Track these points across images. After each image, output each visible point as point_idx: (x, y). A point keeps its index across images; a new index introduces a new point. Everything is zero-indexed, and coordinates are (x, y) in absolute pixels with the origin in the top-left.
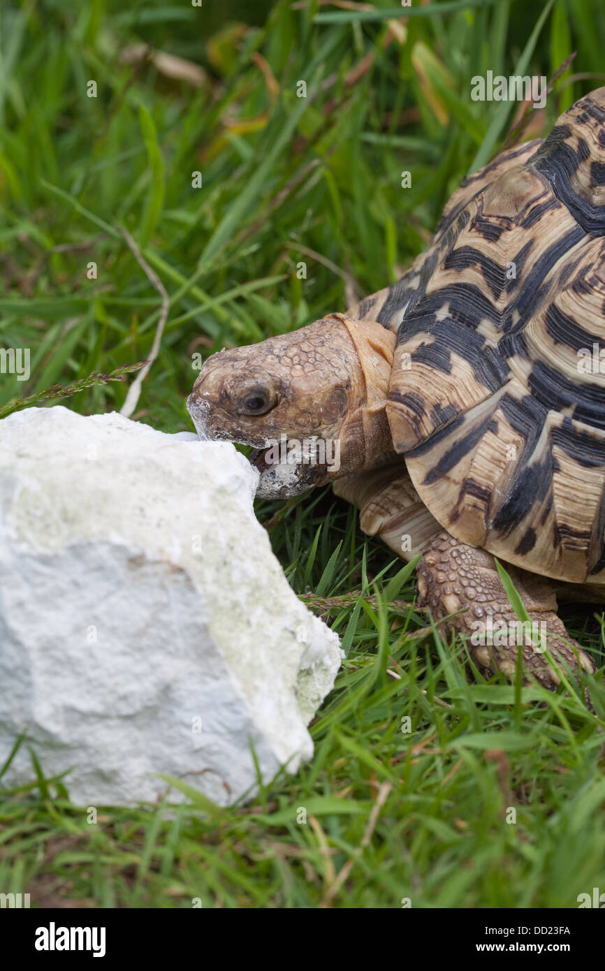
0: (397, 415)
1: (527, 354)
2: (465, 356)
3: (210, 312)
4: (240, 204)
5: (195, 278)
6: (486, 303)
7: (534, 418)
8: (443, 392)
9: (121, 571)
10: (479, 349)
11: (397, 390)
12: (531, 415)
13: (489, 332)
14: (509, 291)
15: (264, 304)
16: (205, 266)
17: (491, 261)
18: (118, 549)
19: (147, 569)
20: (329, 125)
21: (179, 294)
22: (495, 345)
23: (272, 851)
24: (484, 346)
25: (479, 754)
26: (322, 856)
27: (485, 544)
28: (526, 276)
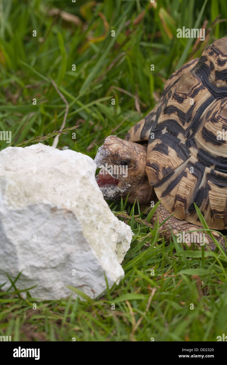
0: (150, 172)
2: (173, 148)
5: (78, 97)
6: (180, 127)
7: (200, 170)
8: (166, 162)
9: (48, 214)
10: (178, 145)
11: (149, 162)
12: (199, 169)
13: (182, 138)
14: (188, 122)
17: (180, 111)
18: (47, 206)
19: (58, 212)
20: (128, 39)
22: (184, 143)
23: (112, 314)
24: (180, 143)
25: (190, 277)
26: (131, 315)
27: (185, 219)
28: (194, 116)
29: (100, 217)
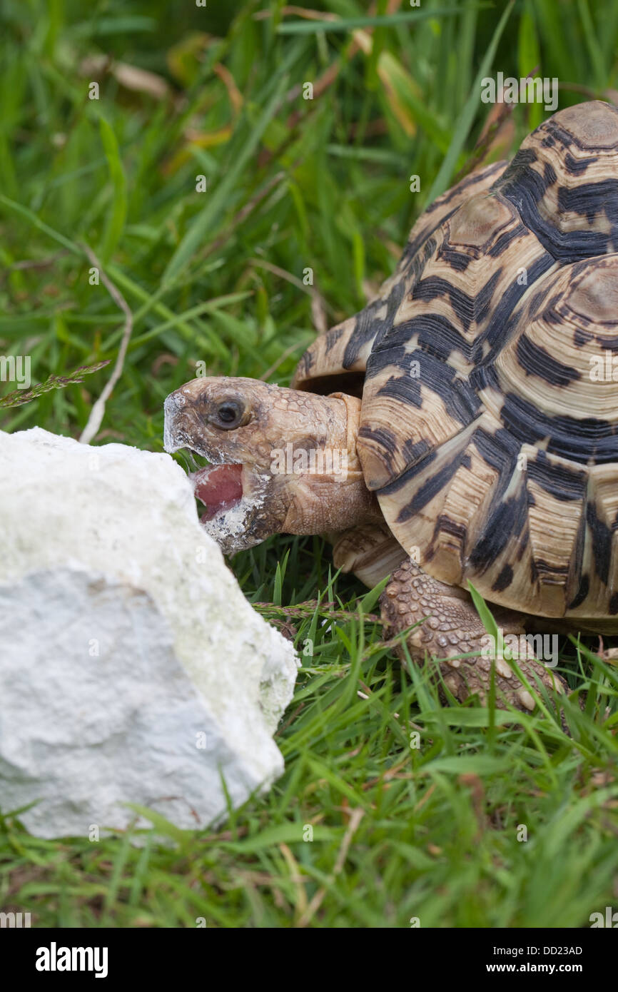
0: (368, 452)
1: (499, 386)
2: (436, 389)
3: (175, 330)
4: (204, 219)
5: (159, 294)
6: (456, 335)
7: (507, 451)
8: (414, 427)
9: (82, 598)
10: (449, 382)
11: (367, 425)
12: (504, 449)
13: (460, 364)
14: (479, 321)
15: (229, 321)
16: (169, 282)
17: (459, 291)
18: (77, 575)
19: (108, 594)
20: (294, 137)
21: (142, 312)
22: (466, 378)
23: (242, 880)
24: (455, 379)
25: (453, 779)
26: (293, 884)
27: (461, 582)
28: (495, 306)
29: (216, 610)
